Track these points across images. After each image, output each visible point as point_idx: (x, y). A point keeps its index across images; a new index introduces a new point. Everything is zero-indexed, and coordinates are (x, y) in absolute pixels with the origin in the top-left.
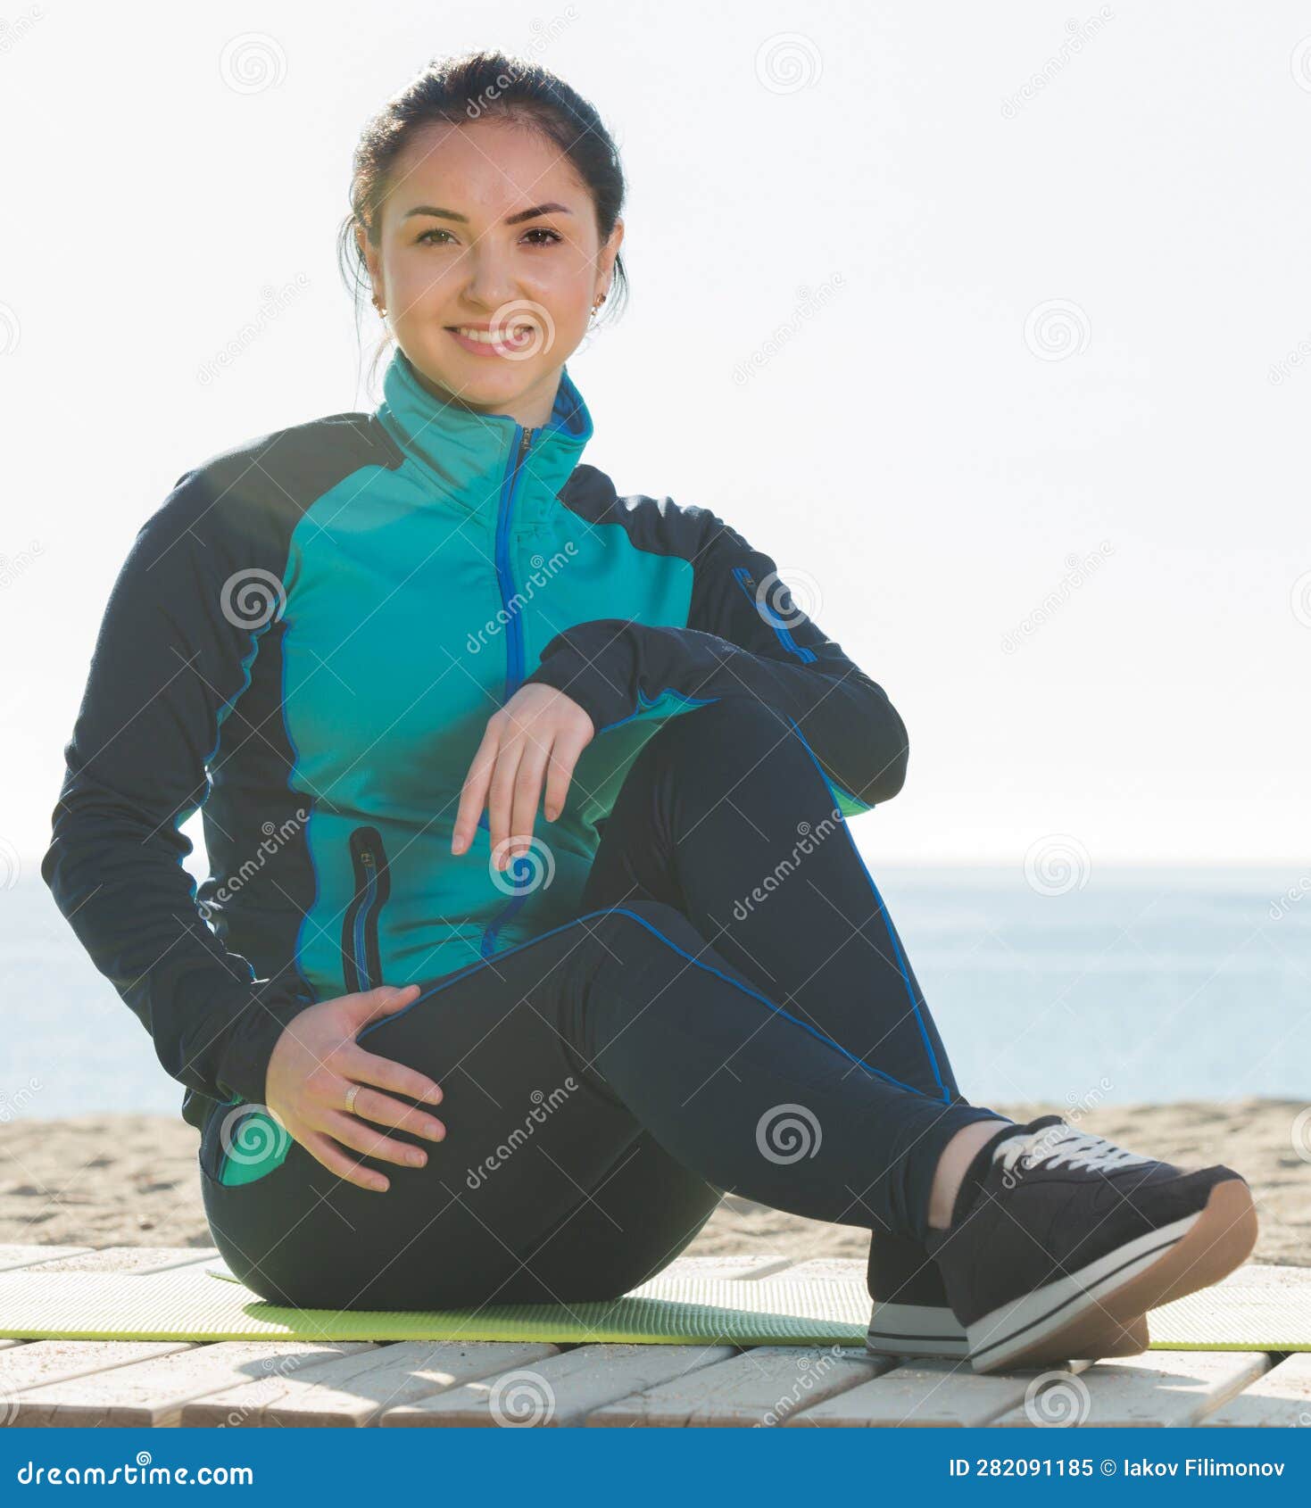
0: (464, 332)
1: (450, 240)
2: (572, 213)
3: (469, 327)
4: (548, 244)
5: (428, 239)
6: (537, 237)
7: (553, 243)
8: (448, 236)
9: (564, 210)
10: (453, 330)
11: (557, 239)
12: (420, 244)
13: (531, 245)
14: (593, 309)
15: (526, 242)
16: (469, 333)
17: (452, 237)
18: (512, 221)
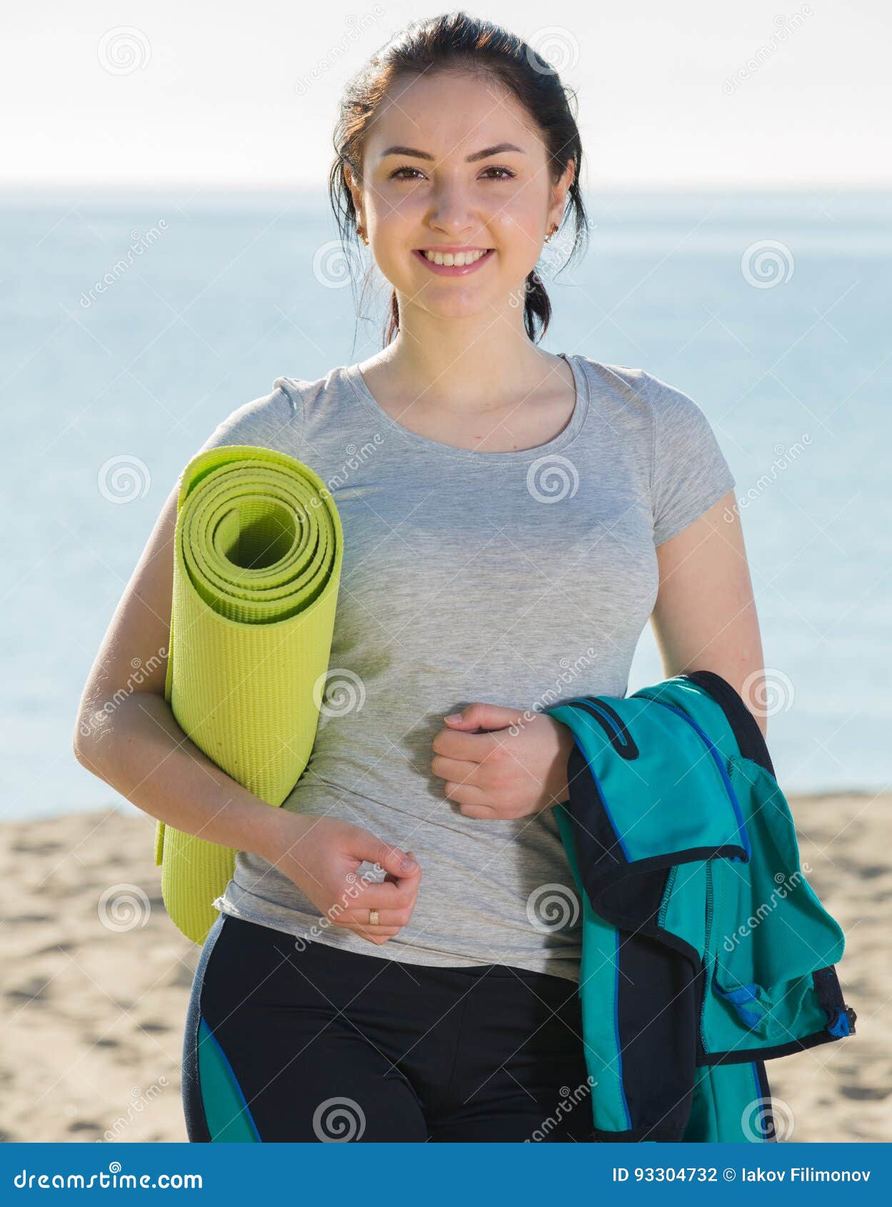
0: (430, 255)
1: (420, 175)
2: (523, 152)
3: (436, 250)
4: (503, 179)
5: (401, 175)
6: (493, 173)
7: (507, 178)
8: (418, 172)
9: (517, 150)
10: (422, 253)
11: (511, 175)
12: (393, 180)
13: (489, 180)
14: (547, 237)
15: (484, 178)
16: (435, 255)
17: (422, 174)
18: (472, 158)
